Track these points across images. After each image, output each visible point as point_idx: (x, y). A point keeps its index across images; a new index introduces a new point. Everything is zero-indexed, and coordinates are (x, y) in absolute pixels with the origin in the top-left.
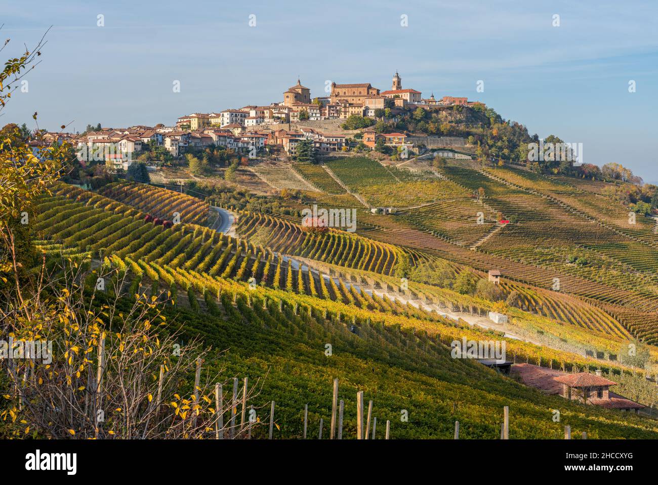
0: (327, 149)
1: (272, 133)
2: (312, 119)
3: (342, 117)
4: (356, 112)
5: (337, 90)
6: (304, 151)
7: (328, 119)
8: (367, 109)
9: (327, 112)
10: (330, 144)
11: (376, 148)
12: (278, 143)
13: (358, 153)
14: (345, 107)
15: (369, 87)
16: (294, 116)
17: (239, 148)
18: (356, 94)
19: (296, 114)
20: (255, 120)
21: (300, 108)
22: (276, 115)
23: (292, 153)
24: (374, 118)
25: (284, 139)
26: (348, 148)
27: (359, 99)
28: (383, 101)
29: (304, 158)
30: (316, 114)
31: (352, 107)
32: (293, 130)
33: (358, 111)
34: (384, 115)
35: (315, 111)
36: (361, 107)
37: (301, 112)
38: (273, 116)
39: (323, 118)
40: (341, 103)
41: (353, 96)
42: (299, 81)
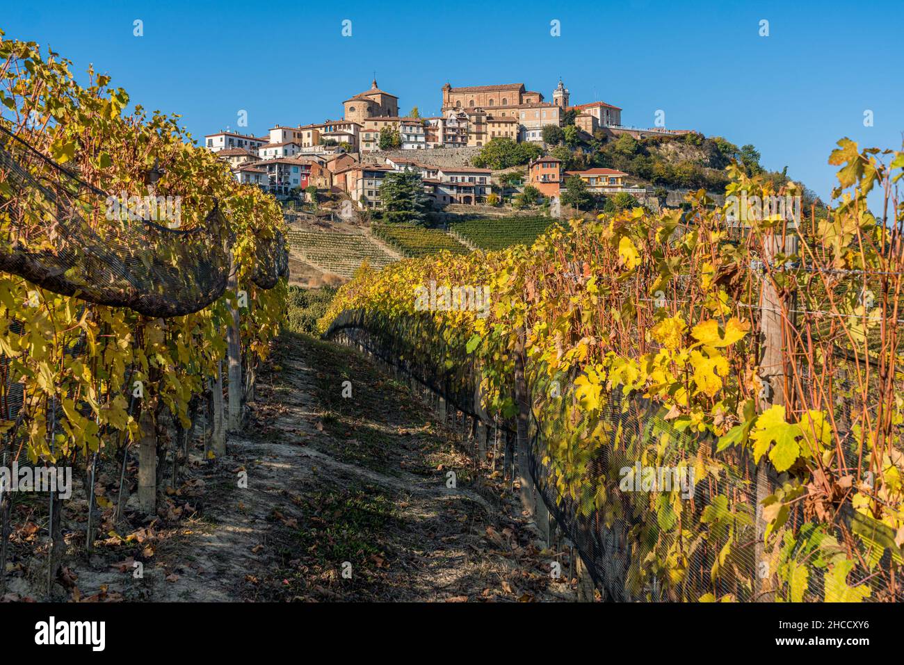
0: (451, 198)
1: (321, 163)
2: (407, 147)
3: (473, 142)
4: (503, 134)
5: (455, 97)
6: (402, 196)
7: (442, 147)
8: (522, 130)
9: (439, 134)
10: (459, 188)
11: (565, 196)
12: (335, 184)
13: (521, 208)
14: (478, 123)
15: (522, 91)
16: (367, 141)
18: (495, 104)
19: (372, 135)
20: (280, 150)
21: (381, 125)
22: (329, 138)
23: (370, 204)
24: (542, 146)
25: (349, 174)
26: (500, 197)
27: (503, 114)
28: (555, 112)
29: (401, 213)
30: (416, 136)
31: (494, 123)
32: (368, 163)
33: (506, 132)
34: (563, 139)
35: (414, 130)
36: (512, 123)
37: (384, 131)
38: (322, 140)
39: (432, 144)
40: (470, 115)
41: (489, 109)
42: (376, 83)
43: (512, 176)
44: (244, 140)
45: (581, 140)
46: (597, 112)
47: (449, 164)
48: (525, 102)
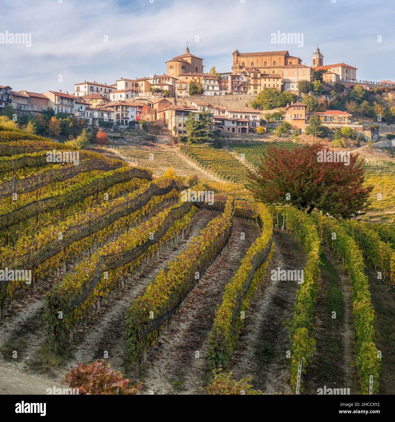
0: (233, 129)
1: (149, 105)
2: (207, 93)
3: (251, 90)
4: (272, 86)
5: (242, 60)
6: (200, 127)
7: (231, 94)
8: (285, 83)
9: (229, 85)
10: (238, 122)
11: (308, 129)
12: (158, 118)
13: (280, 136)
14: (255, 78)
15: (287, 56)
16: (181, 90)
17: (94, 119)
18: (268, 65)
19: (184, 86)
20: (124, 95)
21: (190, 79)
22: (156, 87)
23: (180, 132)
24: (297, 94)
25: (167, 112)
26: (265, 129)
27: (273, 72)
28: (308, 72)
29: (199, 138)
30: (213, 87)
31: (265, 78)
32: (180, 105)
33: (274, 85)
34: (312, 89)
35: (212, 83)
36: (278, 78)
37: (192, 83)
38: (151, 89)
39: (223, 92)
40: (250, 73)
41: (264, 68)
42: (188, 49)
43: (275, 115)
44: (99, 88)
45: (324, 91)
46: (339, 71)
47: (235, 106)
48: (289, 64)
